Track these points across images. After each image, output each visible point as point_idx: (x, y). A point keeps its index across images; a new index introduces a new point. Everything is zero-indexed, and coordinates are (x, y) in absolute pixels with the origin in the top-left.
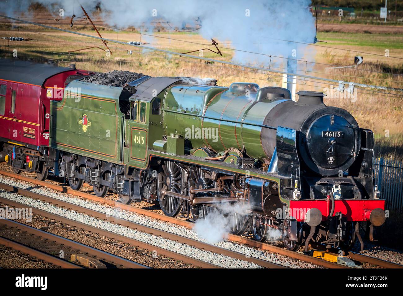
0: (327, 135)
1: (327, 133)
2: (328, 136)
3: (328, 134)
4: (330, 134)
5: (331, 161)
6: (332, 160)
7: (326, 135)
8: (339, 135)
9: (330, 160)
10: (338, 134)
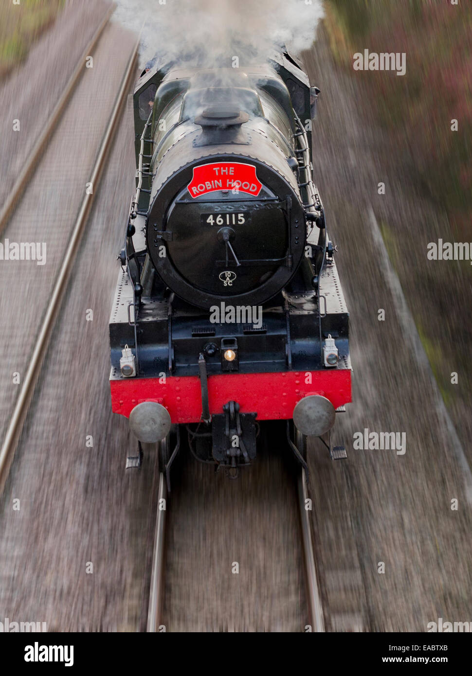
0: (212, 222)
1: (211, 217)
2: (215, 223)
3: (215, 219)
4: (218, 219)
5: (228, 279)
6: (231, 278)
7: (208, 221)
8: (241, 221)
9: (224, 277)
10: (240, 218)
